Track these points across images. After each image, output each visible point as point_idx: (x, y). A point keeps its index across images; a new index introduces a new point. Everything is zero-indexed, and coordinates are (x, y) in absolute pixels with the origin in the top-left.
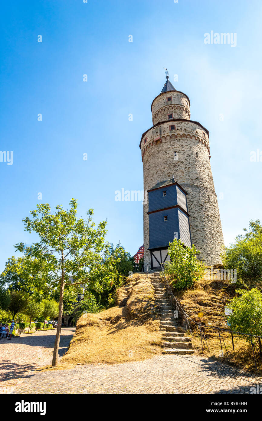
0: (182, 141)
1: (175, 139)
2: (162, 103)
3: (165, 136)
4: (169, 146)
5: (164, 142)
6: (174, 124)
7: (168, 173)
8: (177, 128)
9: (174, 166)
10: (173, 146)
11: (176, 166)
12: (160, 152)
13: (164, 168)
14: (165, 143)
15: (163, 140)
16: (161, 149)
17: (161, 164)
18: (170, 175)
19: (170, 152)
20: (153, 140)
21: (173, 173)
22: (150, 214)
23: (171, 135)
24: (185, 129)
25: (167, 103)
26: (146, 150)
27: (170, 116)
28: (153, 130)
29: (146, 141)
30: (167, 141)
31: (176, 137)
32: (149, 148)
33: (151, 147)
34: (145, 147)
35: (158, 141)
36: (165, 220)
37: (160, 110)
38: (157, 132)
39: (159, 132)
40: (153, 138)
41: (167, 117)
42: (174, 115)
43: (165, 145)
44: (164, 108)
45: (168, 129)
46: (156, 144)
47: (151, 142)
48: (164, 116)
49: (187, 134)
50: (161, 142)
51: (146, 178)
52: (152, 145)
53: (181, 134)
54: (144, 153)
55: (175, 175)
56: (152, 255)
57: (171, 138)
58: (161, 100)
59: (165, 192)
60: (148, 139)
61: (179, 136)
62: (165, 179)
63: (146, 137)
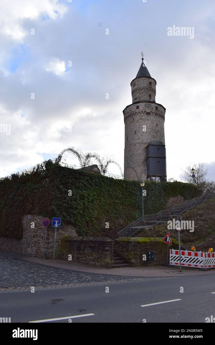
0: (159, 118)
1: (157, 116)
2: (146, 84)
3: (153, 112)
4: (154, 119)
6: (157, 106)
7: (153, 136)
8: (158, 109)
9: (156, 133)
10: (156, 120)
11: (157, 133)
12: (149, 120)
13: (151, 131)
14: (152, 116)
15: (151, 113)
16: (149, 118)
17: (149, 128)
19: (154, 123)
20: (145, 111)
21: (155, 136)
22: (150, 158)
23: (155, 112)
24: (161, 112)
25: (149, 86)
26: (138, 114)
27: (150, 96)
28: (146, 104)
29: (138, 107)
30: (153, 115)
31: (158, 115)
32: (141, 114)
33: (142, 114)
34: (137, 112)
35: (148, 113)
36: (158, 163)
37: (144, 88)
38: (149, 108)
39: (150, 108)
40: (145, 109)
41: (148, 96)
42: (152, 96)
43: (152, 117)
44: (147, 88)
45: (154, 108)
46: (146, 114)
47: (143, 111)
48: (146, 94)
49: (162, 115)
50: (150, 115)
51: (136, 132)
52: (144, 114)
53: (160, 114)
54: (135, 115)
55: (156, 138)
56: (150, 178)
57: (155, 114)
58: (145, 81)
59: (158, 148)
60: (141, 108)
61: (159, 114)
62: (151, 138)
63: (139, 105)
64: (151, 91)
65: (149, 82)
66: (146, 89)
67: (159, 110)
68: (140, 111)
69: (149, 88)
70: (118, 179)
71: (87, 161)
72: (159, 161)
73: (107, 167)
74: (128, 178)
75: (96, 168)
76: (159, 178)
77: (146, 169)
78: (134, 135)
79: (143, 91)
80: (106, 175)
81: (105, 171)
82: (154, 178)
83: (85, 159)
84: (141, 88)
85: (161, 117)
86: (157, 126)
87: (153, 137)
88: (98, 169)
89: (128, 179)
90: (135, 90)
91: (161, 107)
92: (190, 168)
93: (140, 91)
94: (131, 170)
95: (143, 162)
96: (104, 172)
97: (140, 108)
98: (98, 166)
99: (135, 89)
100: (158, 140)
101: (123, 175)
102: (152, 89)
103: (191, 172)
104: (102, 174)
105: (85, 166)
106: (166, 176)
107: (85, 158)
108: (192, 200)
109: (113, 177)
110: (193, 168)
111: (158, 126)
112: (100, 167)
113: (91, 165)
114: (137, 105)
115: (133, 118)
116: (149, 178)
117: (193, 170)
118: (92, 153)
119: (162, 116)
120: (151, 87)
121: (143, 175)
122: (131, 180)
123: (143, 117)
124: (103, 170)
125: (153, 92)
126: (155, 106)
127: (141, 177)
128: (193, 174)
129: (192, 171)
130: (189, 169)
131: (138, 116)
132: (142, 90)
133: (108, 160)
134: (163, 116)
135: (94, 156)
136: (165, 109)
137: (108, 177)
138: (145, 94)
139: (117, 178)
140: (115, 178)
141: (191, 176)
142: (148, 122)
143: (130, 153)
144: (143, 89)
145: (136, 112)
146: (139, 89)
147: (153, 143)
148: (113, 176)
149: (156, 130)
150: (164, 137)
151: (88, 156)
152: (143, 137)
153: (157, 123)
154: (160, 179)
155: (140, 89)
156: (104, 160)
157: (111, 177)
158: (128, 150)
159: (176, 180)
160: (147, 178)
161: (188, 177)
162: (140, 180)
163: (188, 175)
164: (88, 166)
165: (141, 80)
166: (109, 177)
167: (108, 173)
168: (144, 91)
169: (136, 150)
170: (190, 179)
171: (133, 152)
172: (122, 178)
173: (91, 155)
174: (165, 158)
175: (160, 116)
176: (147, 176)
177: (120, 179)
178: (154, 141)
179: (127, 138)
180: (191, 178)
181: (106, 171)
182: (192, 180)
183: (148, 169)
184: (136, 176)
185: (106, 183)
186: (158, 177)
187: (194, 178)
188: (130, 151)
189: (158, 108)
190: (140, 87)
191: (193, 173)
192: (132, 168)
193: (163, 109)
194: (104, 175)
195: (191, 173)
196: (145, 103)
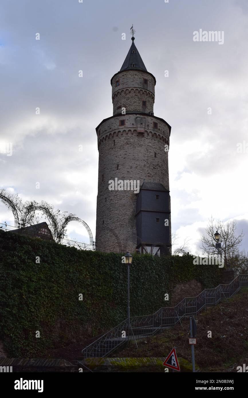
0: (160, 143)
1: (156, 139)
2: (138, 82)
3: (149, 131)
4: (150, 144)
5: (146, 137)
6: (156, 122)
7: (148, 173)
8: (159, 127)
9: (154, 168)
10: (154, 146)
12: (141, 146)
13: (145, 166)
14: (147, 139)
15: (146, 134)
16: (142, 143)
17: (142, 161)
18: (150, 175)
19: (151, 151)
20: (135, 129)
21: (152, 174)
22: (142, 212)
23: (153, 132)
24: (164, 132)
25: (143, 86)
26: (122, 135)
27: (144, 103)
28: (137, 118)
29: (122, 123)
30: (149, 137)
31: (157, 137)
32: (127, 134)
33: (130, 135)
34: (122, 130)
35: (141, 134)
36: (157, 221)
37: (135, 89)
38: (142, 124)
39: (144, 124)
40: (135, 126)
41: (141, 103)
42: (147, 103)
43: (147, 141)
44: (139, 90)
45: (152, 126)
46: (137, 136)
47: (132, 130)
48: (137, 99)
49: (164, 137)
50: (143, 136)
51: (118, 165)
52: (132, 134)
53: (161, 136)
54: (117, 136)
55: (154, 177)
56: (143, 248)
57: (153, 136)
58: (136, 77)
59: (157, 196)
60: (128, 124)
61: (159, 137)
62: (145, 178)
63: (124, 119)
64: (147, 95)
65: (143, 78)
66: (138, 92)
67: (159, 129)
68: (127, 130)
69: (144, 90)
70: (85, 249)
71: (28, 216)
72: (158, 217)
73: (65, 228)
74: (104, 249)
75: (45, 229)
76: (158, 248)
77: (135, 232)
78: (115, 172)
79: (132, 94)
80: (64, 242)
81: (61, 234)
82: (148, 249)
83: (25, 213)
84: (130, 89)
85: (163, 141)
86: (155, 157)
87: (149, 176)
88: (50, 230)
89: (102, 250)
90: (119, 92)
91: (163, 124)
92: (212, 232)
93: (126, 94)
94: (109, 234)
95: (131, 219)
96: (60, 236)
97: (126, 123)
98: (49, 226)
99: (119, 90)
100: (157, 181)
101: (94, 244)
102: (148, 92)
103: (214, 238)
104: (56, 239)
105: (24, 225)
106: (170, 246)
107: (25, 210)
108: (216, 288)
109: (76, 247)
110: (217, 232)
111: (157, 156)
112: (51, 228)
113: (36, 223)
114: (122, 119)
115: (114, 141)
116: (141, 248)
117: (217, 234)
118: (38, 203)
119: (165, 139)
120: (147, 88)
121: (130, 243)
122: (108, 252)
123: (132, 140)
124: (58, 234)
125: (150, 97)
126: (153, 121)
127: (125, 247)
128: (218, 242)
129: (216, 237)
130: (210, 232)
131: (123, 138)
132: (130, 92)
133: (67, 215)
134: (167, 139)
135: (41, 208)
136: (170, 128)
137: (66, 246)
138: (136, 101)
139: (82, 249)
140: (78, 248)
141: (213, 245)
142: (140, 148)
143: (108, 203)
144: (132, 92)
145: (120, 131)
146: (125, 90)
147: (148, 186)
148: (76, 244)
149: (154, 164)
150: (168, 176)
151: (31, 208)
152: (131, 176)
153: (156, 152)
154: (160, 250)
155: (128, 91)
156: (59, 214)
157: (72, 246)
158: (104, 198)
159: (188, 253)
160: (138, 247)
161: (208, 248)
162: (125, 252)
163: (208, 244)
164: (29, 225)
165: (130, 76)
166: (68, 245)
167: (66, 238)
168: (134, 94)
169: (118, 197)
170: (211, 251)
171: (112, 202)
172: (91, 248)
173: (36, 206)
174: (170, 213)
175: (160, 139)
176: (136, 245)
177: (87, 250)
178: (151, 183)
179: (103, 175)
180: (215, 249)
181: (62, 236)
182: (216, 252)
183: (139, 233)
184: (117, 245)
185: (62, 257)
186: (157, 246)
187: (218, 250)
188: (107, 200)
189: (158, 125)
190: (127, 86)
191: (218, 240)
192: (111, 230)
193: (167, 127)
194: (59, 243)
195: (214, 241)
196: (135, 115)
